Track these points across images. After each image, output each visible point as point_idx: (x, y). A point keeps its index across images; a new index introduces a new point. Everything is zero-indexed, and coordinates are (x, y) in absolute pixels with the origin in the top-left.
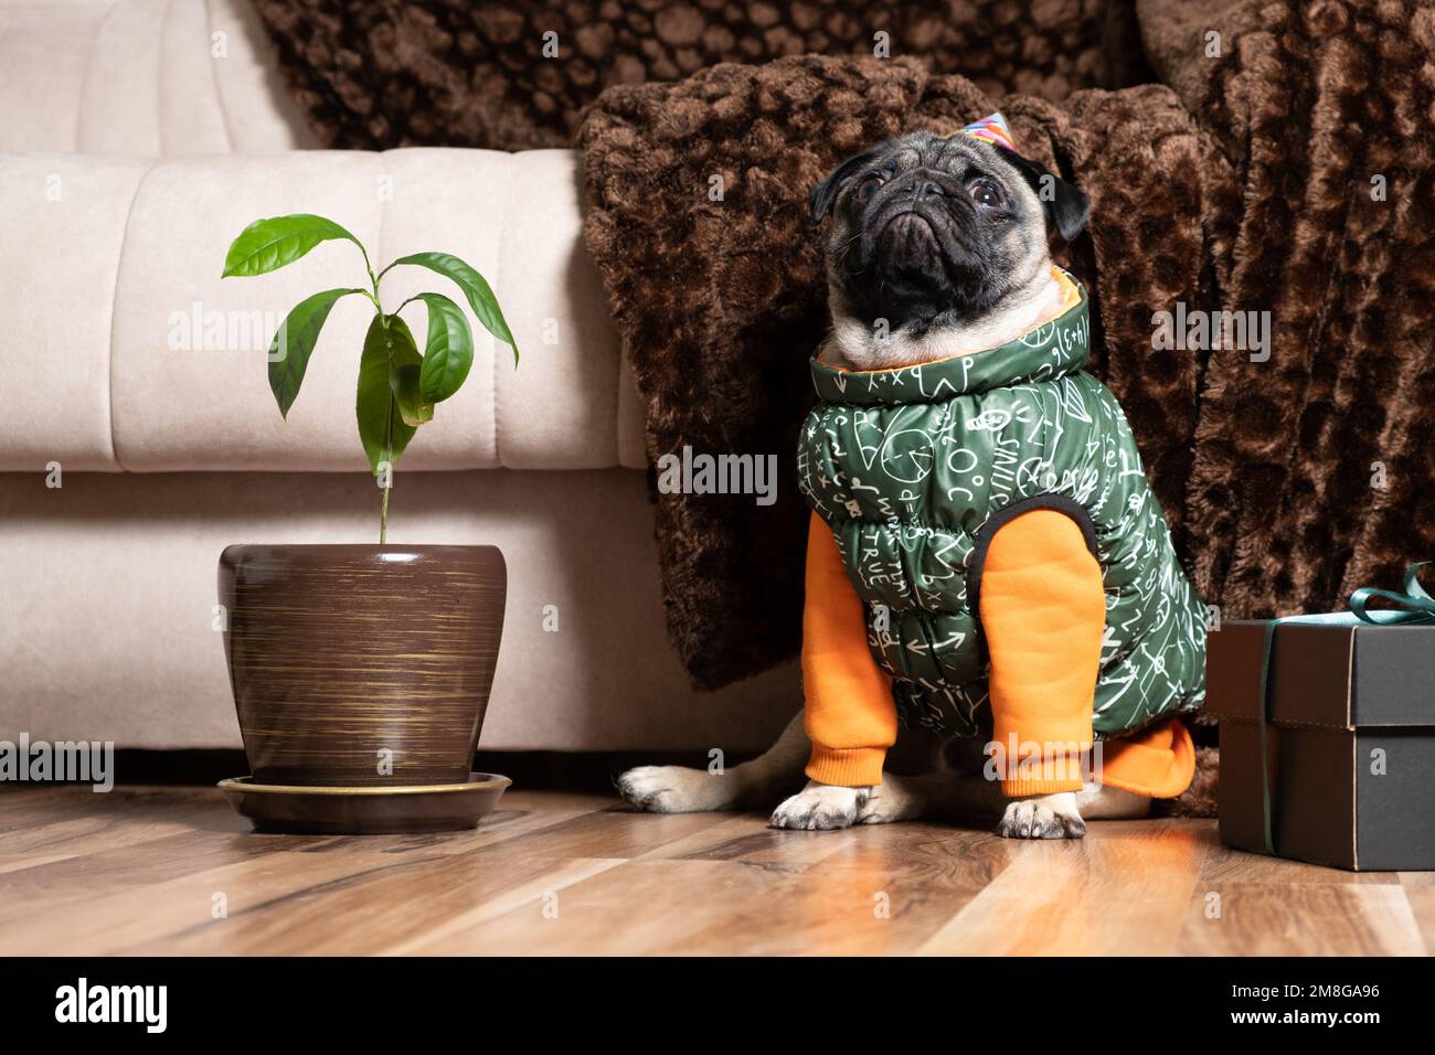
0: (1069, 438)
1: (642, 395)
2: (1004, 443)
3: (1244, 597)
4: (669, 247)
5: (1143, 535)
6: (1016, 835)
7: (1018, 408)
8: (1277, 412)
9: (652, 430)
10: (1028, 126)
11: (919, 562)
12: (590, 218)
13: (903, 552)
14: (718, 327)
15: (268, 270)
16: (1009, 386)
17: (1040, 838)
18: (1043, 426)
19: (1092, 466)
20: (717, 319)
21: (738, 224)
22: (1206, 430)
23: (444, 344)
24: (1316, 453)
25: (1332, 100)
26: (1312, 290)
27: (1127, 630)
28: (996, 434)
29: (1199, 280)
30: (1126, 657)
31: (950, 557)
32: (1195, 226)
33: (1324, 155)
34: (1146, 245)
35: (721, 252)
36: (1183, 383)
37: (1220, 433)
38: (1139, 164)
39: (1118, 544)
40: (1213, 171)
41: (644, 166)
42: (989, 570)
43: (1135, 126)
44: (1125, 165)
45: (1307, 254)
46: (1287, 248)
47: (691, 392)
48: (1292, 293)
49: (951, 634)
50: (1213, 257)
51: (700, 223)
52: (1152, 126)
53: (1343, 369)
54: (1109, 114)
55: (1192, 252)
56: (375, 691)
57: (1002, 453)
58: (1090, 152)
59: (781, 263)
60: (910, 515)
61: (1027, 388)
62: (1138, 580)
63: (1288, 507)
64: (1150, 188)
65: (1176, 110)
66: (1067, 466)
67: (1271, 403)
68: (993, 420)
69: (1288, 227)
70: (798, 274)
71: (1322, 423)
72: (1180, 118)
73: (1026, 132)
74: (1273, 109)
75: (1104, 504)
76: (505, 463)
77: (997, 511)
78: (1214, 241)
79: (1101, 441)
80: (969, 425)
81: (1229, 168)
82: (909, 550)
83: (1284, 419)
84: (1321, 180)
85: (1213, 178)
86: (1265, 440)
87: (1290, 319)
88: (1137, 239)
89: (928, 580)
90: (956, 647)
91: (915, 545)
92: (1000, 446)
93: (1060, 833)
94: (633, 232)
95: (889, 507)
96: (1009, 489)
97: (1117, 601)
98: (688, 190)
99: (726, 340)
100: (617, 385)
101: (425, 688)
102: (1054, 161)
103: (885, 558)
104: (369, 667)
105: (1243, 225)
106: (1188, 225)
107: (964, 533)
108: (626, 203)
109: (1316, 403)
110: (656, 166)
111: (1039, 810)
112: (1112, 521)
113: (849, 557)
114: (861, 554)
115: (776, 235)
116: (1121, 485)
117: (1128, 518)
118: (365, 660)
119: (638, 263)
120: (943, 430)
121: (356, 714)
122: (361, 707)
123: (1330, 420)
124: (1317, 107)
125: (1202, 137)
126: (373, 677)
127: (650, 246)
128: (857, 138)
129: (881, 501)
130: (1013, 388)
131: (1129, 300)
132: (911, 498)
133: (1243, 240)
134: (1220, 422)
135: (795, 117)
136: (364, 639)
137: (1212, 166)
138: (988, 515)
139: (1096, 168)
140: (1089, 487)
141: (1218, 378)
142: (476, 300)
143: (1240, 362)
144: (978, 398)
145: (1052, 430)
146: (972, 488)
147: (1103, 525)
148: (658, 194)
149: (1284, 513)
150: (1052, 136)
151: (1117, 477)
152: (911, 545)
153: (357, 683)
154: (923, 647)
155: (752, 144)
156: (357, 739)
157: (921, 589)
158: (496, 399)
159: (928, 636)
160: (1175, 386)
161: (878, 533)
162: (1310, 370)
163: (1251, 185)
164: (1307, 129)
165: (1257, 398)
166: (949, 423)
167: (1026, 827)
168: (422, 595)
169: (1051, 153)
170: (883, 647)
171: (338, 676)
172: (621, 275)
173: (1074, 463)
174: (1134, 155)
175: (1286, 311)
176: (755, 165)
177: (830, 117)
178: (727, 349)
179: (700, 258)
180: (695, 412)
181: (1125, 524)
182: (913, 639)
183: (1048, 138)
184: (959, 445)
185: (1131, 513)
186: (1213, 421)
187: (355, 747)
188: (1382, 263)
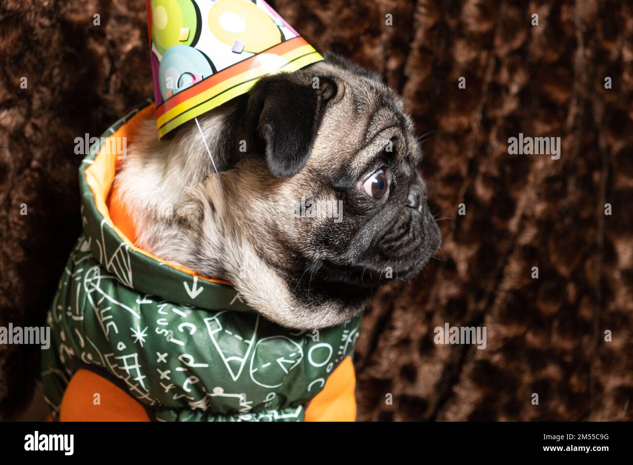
129: (243, 404)
188: (520, 78)
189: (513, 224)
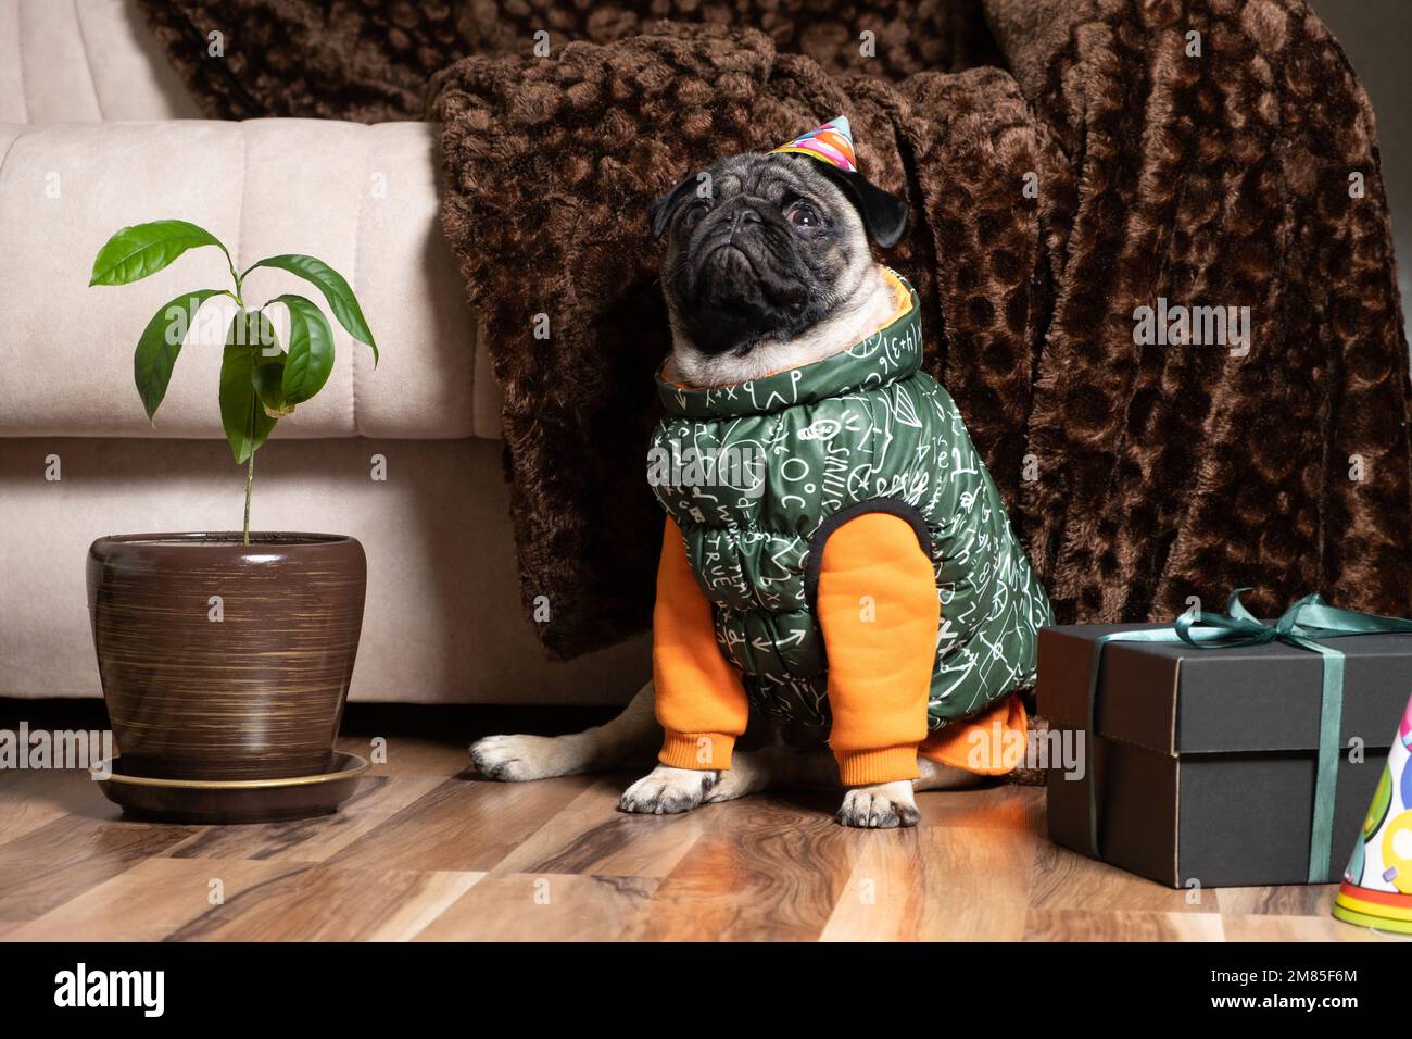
0: (899, 444)
1: (498, 380)
2: (835, 451)
3: (1075, 577)
4: (524, 234)
5: (974, 532)
6: (854, 824)
7: (847, 418)
8: (1107, 402)
9: (507, 415)
10: (872, 112)
11: (758, 565)
12: (446, 203)
13: (742, 557)
14: (572, 314)
15: (135, 280)
16: (840, 396)
17: (877, 827)
18: (872, 433)
19: (922, 469)
20: (570, 306)
21: (592, 213)
22: (1040, 418)
23: (306, 348)
24: (1143, 437)
25: (1166, 92)
26: (1142, 283)
27: (963, 622)
28: (826, 443)
29: (1035, 272)
30: (964, 645)
31: (786, 560)
32: (1031, 220)
33: (1156, 150)
34: (985, 239)
35: (575, 241)
36: (1019, 373)
37: (1051, 422)
38: (977, 158)
39: (951, 541)
40: (1050, 164)
41: (499, 152)
42: (824, 571)
43: (975, 118)
44: (964, 159)
45: (1139, 247)
46: (1120, 240)
47: (546, 378)
48: (1123, 286)
49: (792, 631)
50: (1048, 249)
51: (554, 211)
52: (991, 117)
53: (1170, 357)
54: (948, 103)
55: (1029, 246)
56: (239, 688)
57: (833, 461)
58: (931, 144)
59: (633, 254)
60: (747, 521)
61: (858, 398)
62: (972, 574)
63: (1115, 489)
64: (989, 183)
65: (1015, 99)
66: (897, 471)
67: (1102, 394)
68: (823, 430)
69: (1121, 220)
70: (649, 264)
71: (1150, 409)
72: (1019, 108)
73: (869, 118)
74: (1108, 103)
75: (936, 504)
76: (362, 432)
77: (830, 516)
78: (1050, 233)
79: (932, 443)
80: (801, 435)
81: (1066, 160)
82: (747, 554)
83: (1113, 409)
84: (1153, 174)
85: (1050, 171)
86: (1095, 429)
87: (1121, 312)
88: (976, 232)
89: (766, 582)
90: (798, 643)
91: (753, 550)
92: (830, 455)
93: (896, 822)
94: (490, 219)
95: (727, 514)
96: (841, 495)
97: (952, 595)
98: (543, 178)
99: (579, 327)
100: (473, 362)
101: (290, 684)
102: (896, 149)
103: (726, 561)
104: (234, 665)
105: (1077, 219)
106: (1025, 220)
107: (799, 537)
108: (482, 190)
109: (1144, 390)
110: (512, 153)
111: (875, 801)
112: (944, 520)
113: (693, 560)
114: (704, 558)
115: (627, 225)
116: (954, 484)
117: (959, 515)
118: (229, 658)
119: (494, 250)
120: (776, 440)
121: (221, 710)
122: (226, 703)
123: (1157, 407)
124: (1151, 99)
125: (1039, 128)
126: (238, 675)
127: (506, 232)
128: (707, 130)
129: (720, 508)
130: (844, 398)
131: (968, 293)
132: (747, 505)
133: (1076, 235)
134: (1052, 411)
135: (647, 106)
136: (230, 639)
137: (1049, 160)
138: (822, 519)
139: (937, 161)
140: (920, 489)
141: (1050, 369)
142: (336, 302)
143: (1072, 353)
144: (810, 408)
145: (882, 437)
146: (805, 496)
147: (936, 524)
148: (514, 181)
149: (1112, 496)
150: (894, 123)
151: (950, 476)
152: (749, 550)
153: (222, 680)
154: (767, 644)
155: (605, 133)
156: (223, 734)
157: (760, 591)
158: (354, 375)
159: (771, 634)
160: (1011, 376)
161: (719, 538)
162: (1139, 360)
163: (1086, 180)
164: (1141, 122)
165: (1087, 389)
166: (781, 434)
167: (864, 817)
168: (285, 596)
169: (894, 141)
170: (730, 644)
171: (204, 674)
172: (477, 263)
173: (904, 466)
174: (974, 149)
175: (1117, 304)
176: (608, 155)
177: (681, 107)
178: (581, 336)
179: (554, 245)
180: (549, 397)
181: (956, 521)
182: (756, 638)
183: (891, 125)
184: (791, 454)
185: (962, 511)
186: (1045, 410)
187: (220, 741)
188: (1210, 254)
189: (1207, 425)
